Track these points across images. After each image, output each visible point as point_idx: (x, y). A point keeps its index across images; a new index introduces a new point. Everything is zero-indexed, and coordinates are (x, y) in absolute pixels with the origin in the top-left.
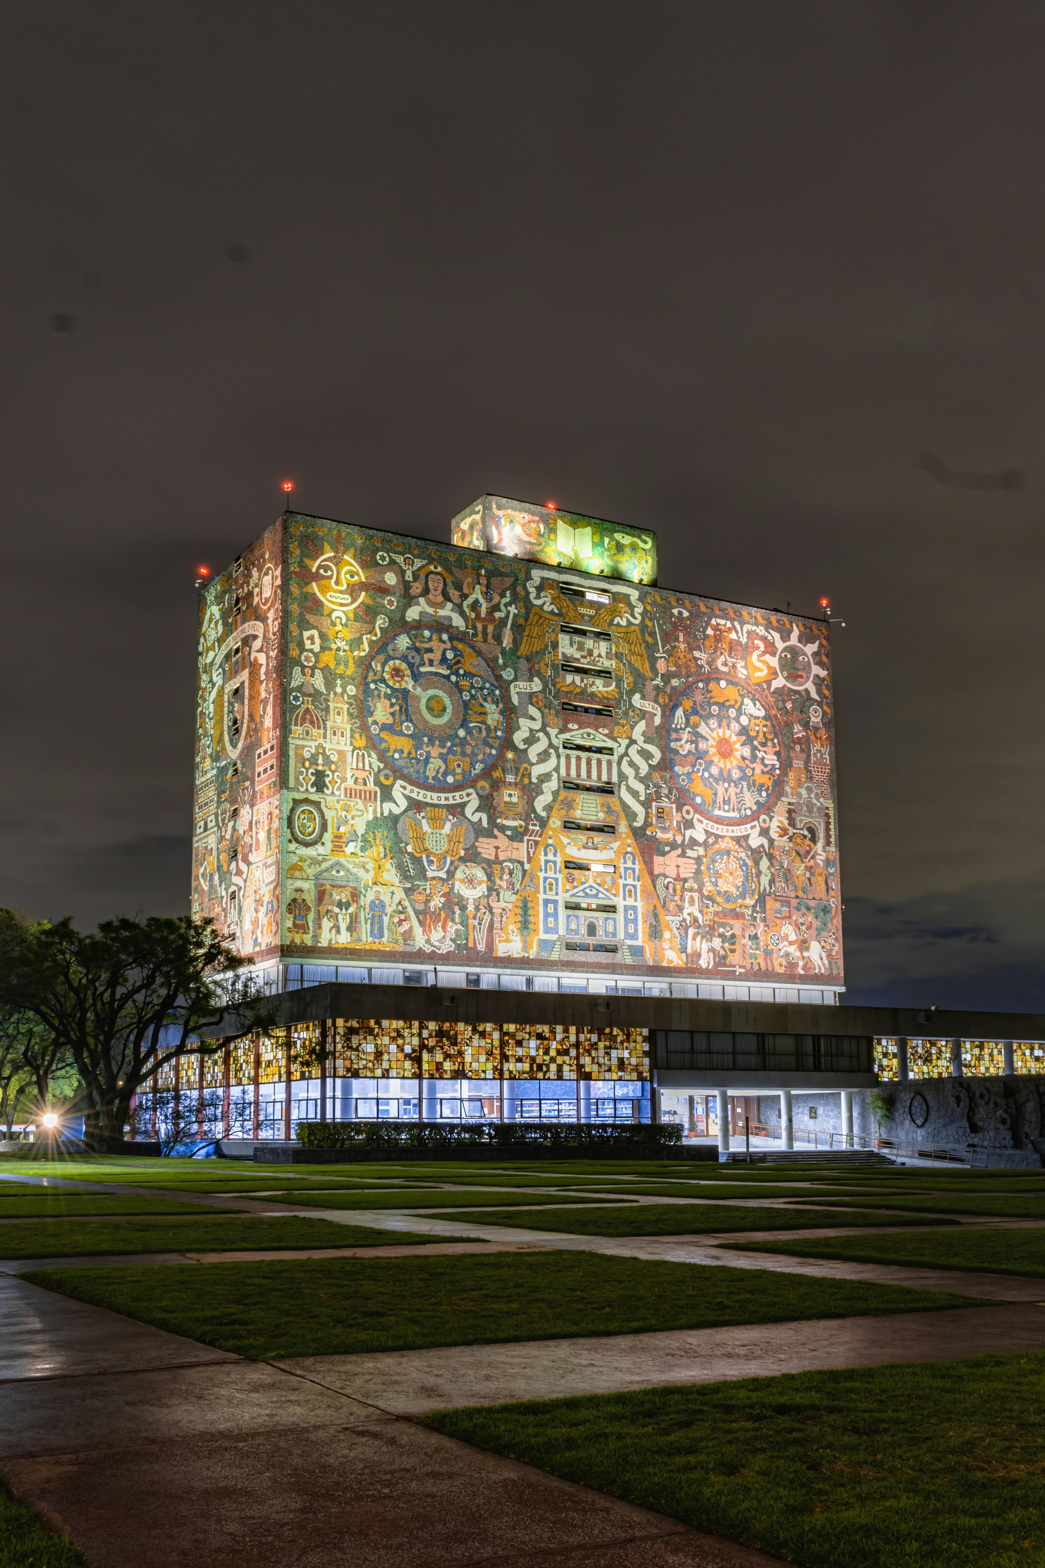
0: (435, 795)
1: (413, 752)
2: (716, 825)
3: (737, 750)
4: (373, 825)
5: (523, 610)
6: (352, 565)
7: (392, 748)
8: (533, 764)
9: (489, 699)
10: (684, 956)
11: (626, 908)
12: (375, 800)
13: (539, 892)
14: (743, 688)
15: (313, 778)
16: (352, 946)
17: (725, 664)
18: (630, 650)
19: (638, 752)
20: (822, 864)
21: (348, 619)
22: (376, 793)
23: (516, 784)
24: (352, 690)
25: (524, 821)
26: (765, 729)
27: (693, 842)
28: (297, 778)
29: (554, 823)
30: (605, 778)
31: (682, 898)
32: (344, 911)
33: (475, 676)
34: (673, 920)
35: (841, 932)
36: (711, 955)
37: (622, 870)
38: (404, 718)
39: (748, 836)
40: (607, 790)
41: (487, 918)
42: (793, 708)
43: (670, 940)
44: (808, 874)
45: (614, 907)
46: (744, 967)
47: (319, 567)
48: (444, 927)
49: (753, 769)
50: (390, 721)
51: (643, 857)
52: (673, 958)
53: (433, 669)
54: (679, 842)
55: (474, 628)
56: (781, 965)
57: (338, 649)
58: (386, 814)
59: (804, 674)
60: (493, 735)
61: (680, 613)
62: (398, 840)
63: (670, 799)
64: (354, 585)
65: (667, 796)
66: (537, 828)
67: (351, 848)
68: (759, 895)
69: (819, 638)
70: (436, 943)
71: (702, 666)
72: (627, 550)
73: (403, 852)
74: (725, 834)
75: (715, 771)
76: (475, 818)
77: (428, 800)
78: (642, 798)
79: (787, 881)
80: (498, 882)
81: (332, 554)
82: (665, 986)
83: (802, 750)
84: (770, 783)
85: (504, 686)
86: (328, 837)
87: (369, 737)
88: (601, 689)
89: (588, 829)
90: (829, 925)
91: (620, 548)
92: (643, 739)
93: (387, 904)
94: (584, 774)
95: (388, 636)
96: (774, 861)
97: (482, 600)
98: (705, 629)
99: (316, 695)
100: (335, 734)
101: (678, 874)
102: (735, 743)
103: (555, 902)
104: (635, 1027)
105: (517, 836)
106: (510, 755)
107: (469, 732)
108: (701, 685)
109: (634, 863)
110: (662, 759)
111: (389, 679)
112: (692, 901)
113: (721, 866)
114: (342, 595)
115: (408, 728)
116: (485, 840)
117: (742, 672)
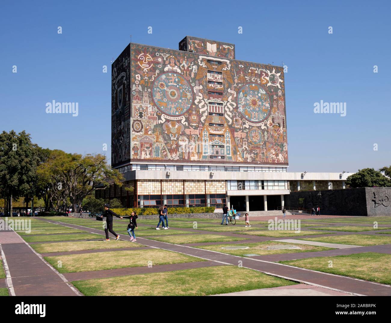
0: (173, 118)
1: (167, 106)
2: (252, 123)
3: (258, 103)
4: (156, 126)
5: (197, 67)
6: (149, 56)
7: (161, 105)
8: (200, 109)
9: (188, 91)
10: (243, 159)
11: (227, 147)
12: (156, 119)
13: (202, 143)
14: (259, 86)
15: (139, 114)
16: (150, 159)
17: (254, 80)
18: (227, 77)
19: (230, 104)
20: (282, 133)
21: (148, 71)
22: (156, 118)
23: (196, 114)
24: (149, 90)
25: (198, 124)
26: (265, 97)
27: (246, 128)
28: (134, 114)
29: (206, 124)
30: (220, 111)
31: (243, 143)
32: (148, 149)
33: (184, 85)
34: (240, 149)
38: (164, 97)
39: (261, 126)
40: (221, 115)
41: (188, 150)
42: (273, 91)
43: (239, 155)
44: (278, 136)
45: (223, 146)
46: (260, 161)
47: (140, 57)
48: (176, 153)
49: (262, 108)
50: (160, 98)
51: (231, 133)
52: (240, 159)
53: (172, 84)
54: (242, 128)
55: (183, 72)
56: (271, 161)
57: (146, 79)
58: (159, 123)
59: (277, 82)
60: (189, 101)
61: (241, 66)
62: (163, 130)
63: (239, 117)
64: (150, 62)
65: (238, 116)
66: (202, 126)
67: (150, 133)
68: (264, 142)
69: (281, 72)
70: (174, 157)
71: (248, 80)
72: (227, 50)
73: (164, 133)
74: (254, 126)
75: (251, 109)
76: (184, 124)
77: (171, 119)
78: (231, 117)
79: (272, 138)
80: (191, 140)
81: (143, 54)
83: (276, 102)
84: (267, 112)
85: (192, 88)
86: (143, 130)
87: (154, 103)
88: (219, 88)
90: (284, 149)
91: (224, 49)
92: (231, 101)
94: (214, 110)
95: (159, 75)
96: (268, 133)
97: (185, 65)
98: (249, 70)
99: (139, 92)
100: (145, 102)
101: (241, 137)
102: (257, 101)
103: (207, 145)
105: (196, 128)
106: (194, 106)
107: (182, 100)
108: (247, 85)
109: (229, 134)
110: (236, 106)
111: (160, 87)
112: (245, 144)
113: (253, 135)
114: (146, 65)
115: (165, 100)
116: (187, 129)
117: (259, 81)
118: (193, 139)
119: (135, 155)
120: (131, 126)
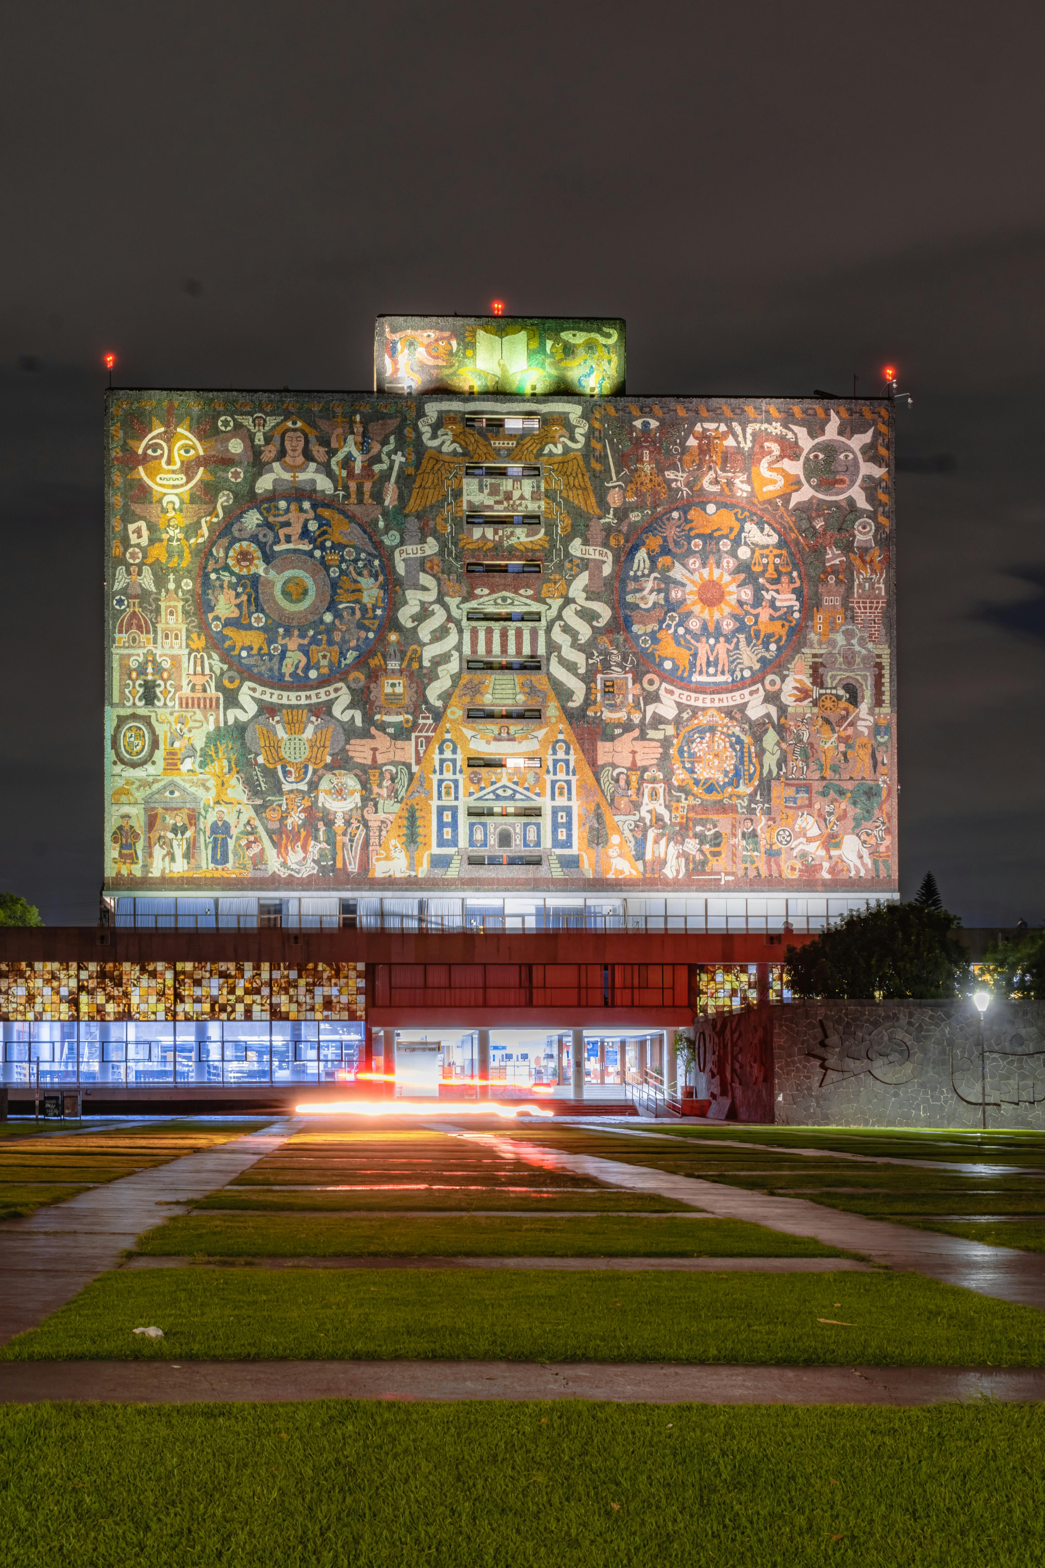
0: (293, 695)
1: (265, 647)
2: (693, 695)
3: (730, 593)
4: (214, 738)
5: (413, 457)
6: (187, 438)
7: (239, 645)
8: (425, 645)
9: (365, 572)
10: (640, 864)
11: (556, 810)
12: (218, 707)
13: (431, 798)
14: (743, 510)
15: (141, 690)
16: (190, 874)
17: (716, 482)
18: (568, 485)
19: (577, 613)
20: (866, 732)
21: (182, 502)
22: (218, 699)
23: (401, 671)
24: (187, 584)
25: (412, 714)
26: (777, 561)
27: (658, 721)
28: (122, 692)
29: (453, 713)
30: (527, 650)
31: (639, 792)
32: (179, 836)
33: (346, 546)
35: (896, 820)
36: (683, 861)
37: (550, 764)
38: (253, 608)
39: (745, 705)
40: (532, 665)
41: (361, 833)
42: (825, 529)
43: (620, 846)
44: (842, 747)
45: (540, 809)
46: (733, 874)
47: (148, 447)
48: (304, 848)
49: (757, 616)
50: (236, 614)
51: (582, 745)
53: (291, 546)
54: (637, 721)
55: (346, 488)
56: (793, 869)
57: (170, 539)
58: (231, 722)
59: (846, 478)
60: (370, 614)
61: (646, 425)
62: (245, 750)
63: (623, 668)
64: (189, 462)
65: (619, 665)
66: (431, 721)
67: (188, 764)
68: (761, 779)
69: (875, 423)
70: (294, 866)
71: (679, 489)
72: (581, 351)
73: (252, 764)
74: (709, 704)
75: (694, 625)
76: (346, 717)
77: (284, 701)
78: (582, 671)
79: (806, 759)
80: (376, 790)
81: (162, 429)
82: (617, 903)
83: (839, 582)
84: (784, 632)
85: (386, 554)
86: (159, 755)
87: (209, 636)
88: (523, 539)
89: (502, 717)
90: (876, 812)
91: (569, 350)
92: (584, 595)
93: (232, 825)
94: (496, 648)
95: (233, 516)
96: (787, 735)
98: (685, 440)
99: (144, 596)
100: (167, 637)
101: (634, 762)
102: (728, 584)
103: (454, 810)
104: (347, 961)
105: (402, 733)
106: (393, 637)
107: (338, 615)
108: (675, 515)
109: (567, 753)
110: (614, 618)
111: (234, 566)
112: (654, 795)
113: (701, 747)
114: (174, 476)
115: (258, 619)
116: (358, 741)
117: (742, 488)
118: (386, 783)
119: (125, 863)
120: (108, 743)
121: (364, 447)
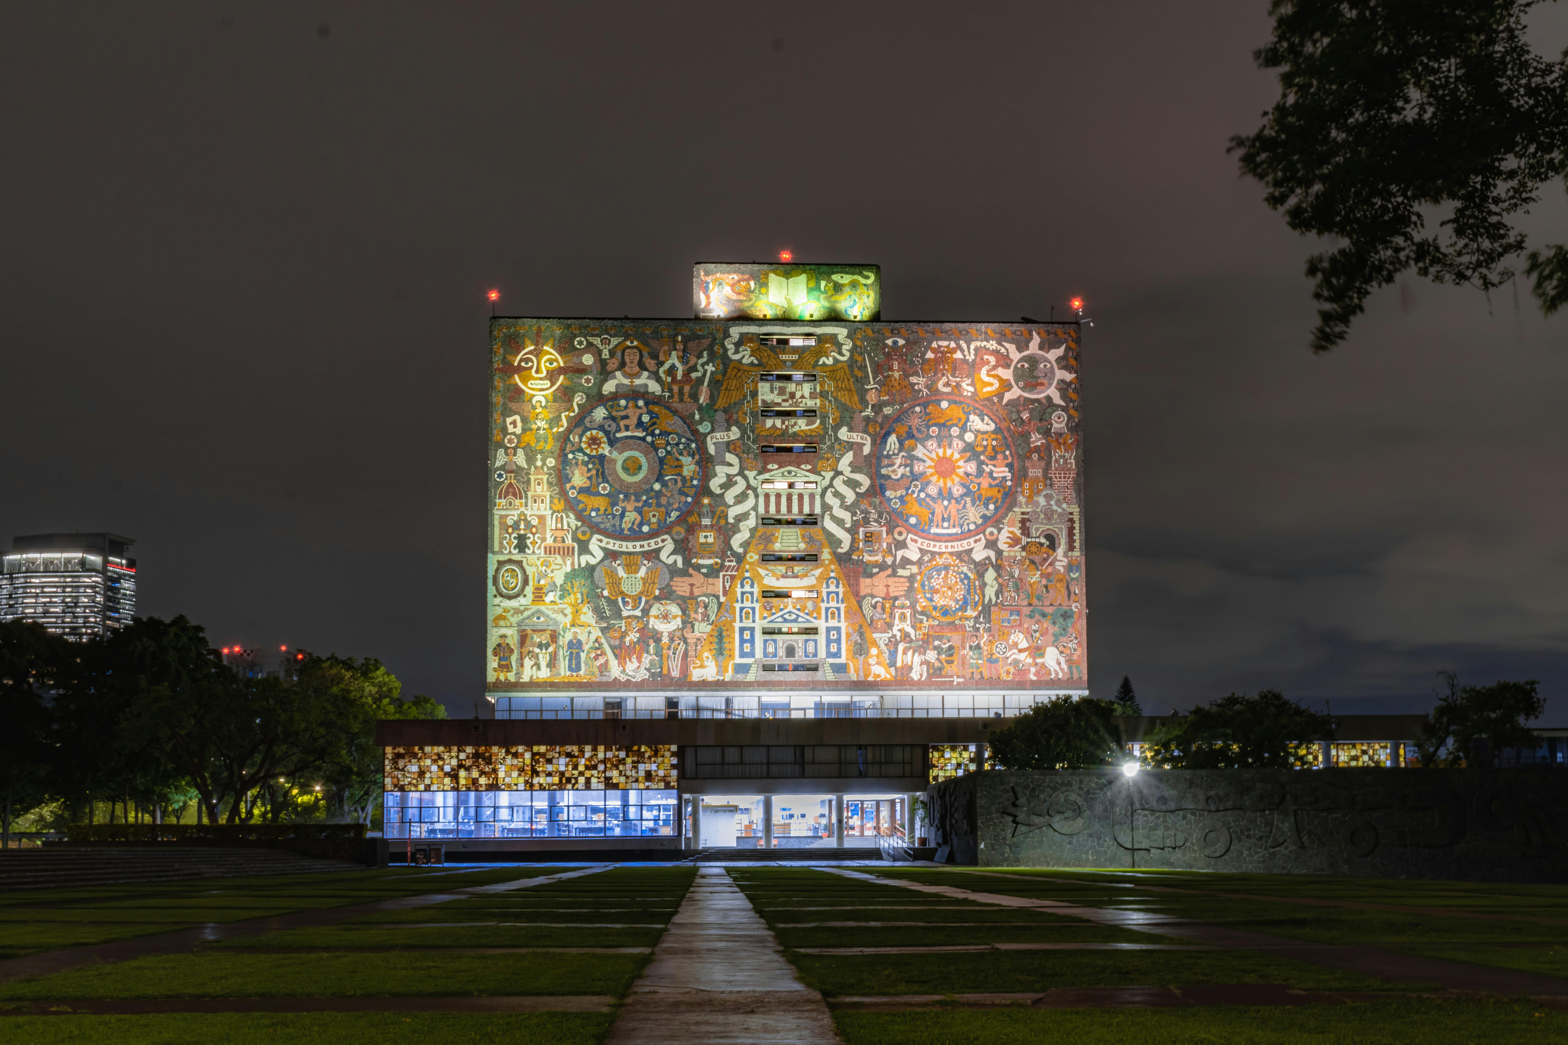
0: (630, 544)
1: (609, 509)
2: (932, 543)
3: (959, 467)
4: (571, 577)
5: (721, 367)
6: (551, 354)
7: (589, 507)
8: (730, 506)
9: (685, 453)
10: (892, 670)
11: (828, 630)
12: (573, 554)
13: (735, 621)
14: (968, 405)
15: (516, 542)
16: (552, 680)
17: (947, 384)
18: (836, 387)
19: (844, 482)
20: (1062, 570)
21: (547, 401)
22: (573, 548)
23: (712, 526)
24: (551, 462)
25: (720, 558)
26: (994, 443)
27: (906, 562)
28: (501, 543)
29: (751, 557)
31: (892, 615)
32: (544, 651)
33: (671, 433)
34: (882, 638)
35: (1085, 636)
36: (925, 667)
37: (825, 595)
38: (600, 480)
39: (971, 550)
40: (811, 521)
41: (682, 647)
42: (1030, 418)
43: (877, 656)
44: (1044, 582)
45: (816, 629)
46: (963, 677)
47: (521, 360)
48: (639, 660)
49: (979, 484)
50: (588, 484)
51: (848, 581)
52: (880, 672)
53: (629, 434)
54: (889, 563)
55: (670, 390)
56: (1008, 673)
57: (539, 429)
58: (583, 565)
59: (1045, 381)
60: (688, 484)
61: (895, 343)
62: (594, 586)
63: (880, 523)
64: (553, 371)
65: (876, 521)
66: (734, 564)
67: (550, 597)
68: (983, 606)
69: (1066, 341)
70: (631, 673)
71: (920, 390)
72: (847, 289)
73: (599, 596)
74: (944, 550)
75: (932, 490)
76: (670, 561)
77: (624, 549)
78: (848, 525)
79: (1017, 590)
80: (693, 615)
81: (533, 347)
82: (876, 699)
83: (1041, 458)
84: (999, 496)
85: (700, 440)
86: (529, 590)
87: (568, 501)
88: (804, 427)
89: (789, 560)
90: (1070, 630)
91: (838, 288)
92: (850, 469)
93: (584, 642)
94: (784, 508)
95: (586, 411)
96: (1003, 572)
98: (924, 353)
99: (517, 471)
100: (535, 502)
101: (888, 593)
102: (957, 461)
103: (752, 630)
104: (663, 744)
105: (713, 572)
106: (706, 501)
107: (664, 484)
108: (918, 409)
109: (837, 587)
110: (872, 486)
111: (586, 448)
112: (903, 618)
113: (938, 582)
114: (541, 382)
115: (604, 488)
116: (680, 579)
117: (967, 388)
118: (701, 610)
119: (502, 671)
120: (490, 582)
121: (683, 359)
